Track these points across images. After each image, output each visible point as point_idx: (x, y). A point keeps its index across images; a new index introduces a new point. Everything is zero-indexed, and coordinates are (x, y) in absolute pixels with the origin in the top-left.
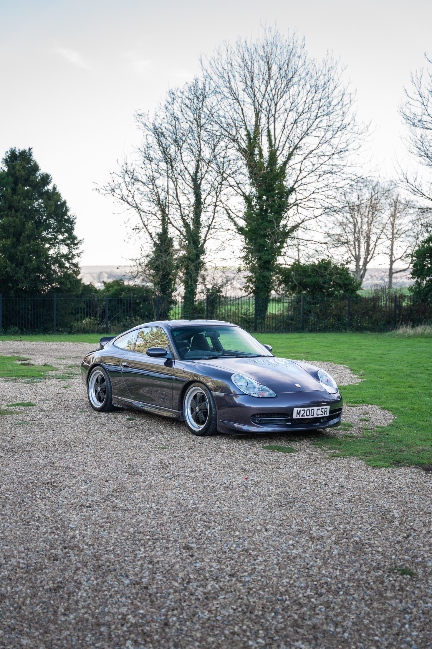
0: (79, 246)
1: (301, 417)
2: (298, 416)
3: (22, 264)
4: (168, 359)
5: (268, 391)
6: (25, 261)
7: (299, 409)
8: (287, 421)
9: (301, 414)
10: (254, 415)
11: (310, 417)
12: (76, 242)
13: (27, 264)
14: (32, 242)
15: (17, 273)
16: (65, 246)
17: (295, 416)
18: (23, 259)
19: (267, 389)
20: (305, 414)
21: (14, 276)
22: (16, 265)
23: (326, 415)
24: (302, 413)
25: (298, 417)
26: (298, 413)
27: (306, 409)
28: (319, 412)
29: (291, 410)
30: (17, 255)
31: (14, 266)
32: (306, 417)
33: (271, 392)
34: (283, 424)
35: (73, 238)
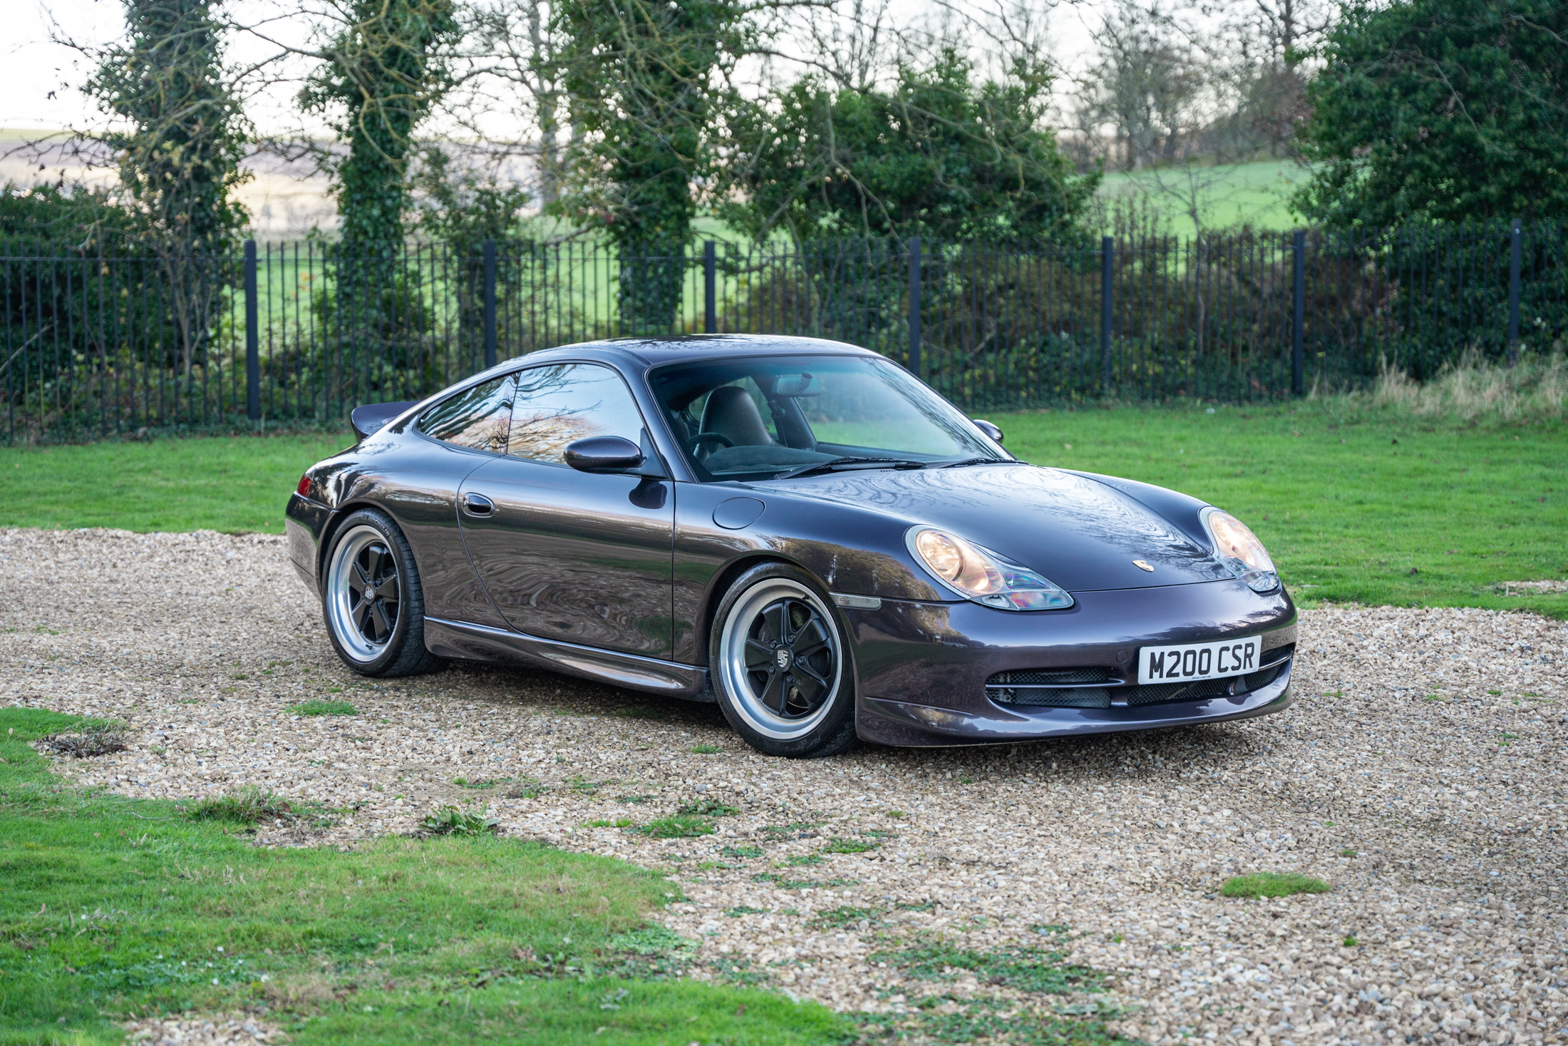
2: (1156, 675)
9: (1166, 670)
17: (1144, 677)
20: (1179, 669)
23: (1248, 670)
24: (1169, 662)
26: (1156, 665)
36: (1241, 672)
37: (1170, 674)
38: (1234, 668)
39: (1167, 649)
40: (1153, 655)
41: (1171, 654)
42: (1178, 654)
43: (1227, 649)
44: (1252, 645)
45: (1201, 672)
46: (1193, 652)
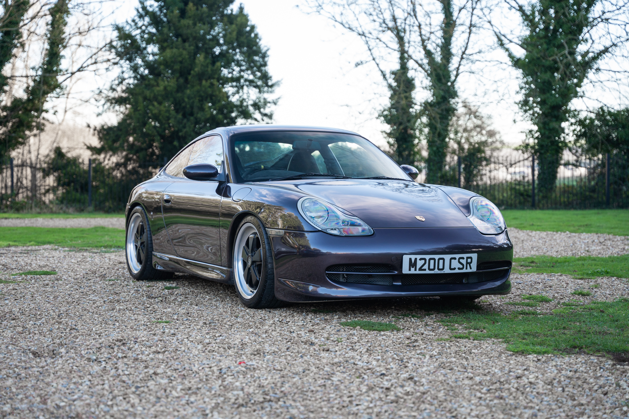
0: (275, 88)
1: (418, 272)
2: (413, 269)
3: (192, 114)
4: (221, 183)
5: (359, 225)
6: (195, 110)
7: (413, 257)
8: (395, 278)
9: (418, 267)
10: (330, 268)
11: (436, 271)
12: (270, 83)
13: (198, 113)
14: (204, 82)
15: (184, 127)
16: (254, 89)
17: (406, 270)
18: (192, 107)
19: (359, 221)
20: (426, 267)
21: (181, 131)
22: (184, 116)
23: (469, 270)
24: (420, 264)
25: (413, 271)
26: (413, 264)
27: (427, 257)
28: (455, 264)
29: (399, 258)
30: (184, 101)
31: (180, 116)
32: (428, 272)
33: (367, 227)
34: (387, 283)
35: (265, 77)
36: (464, 271)
37: (420, 269)
38: (459, 269)
39: (419, 257)
40: (410, 259)
41: (421, 259)
42: (425, 259)
43: (455, 259)
44: (471, 258)
45: (439, 269)
46: (434, 259)
